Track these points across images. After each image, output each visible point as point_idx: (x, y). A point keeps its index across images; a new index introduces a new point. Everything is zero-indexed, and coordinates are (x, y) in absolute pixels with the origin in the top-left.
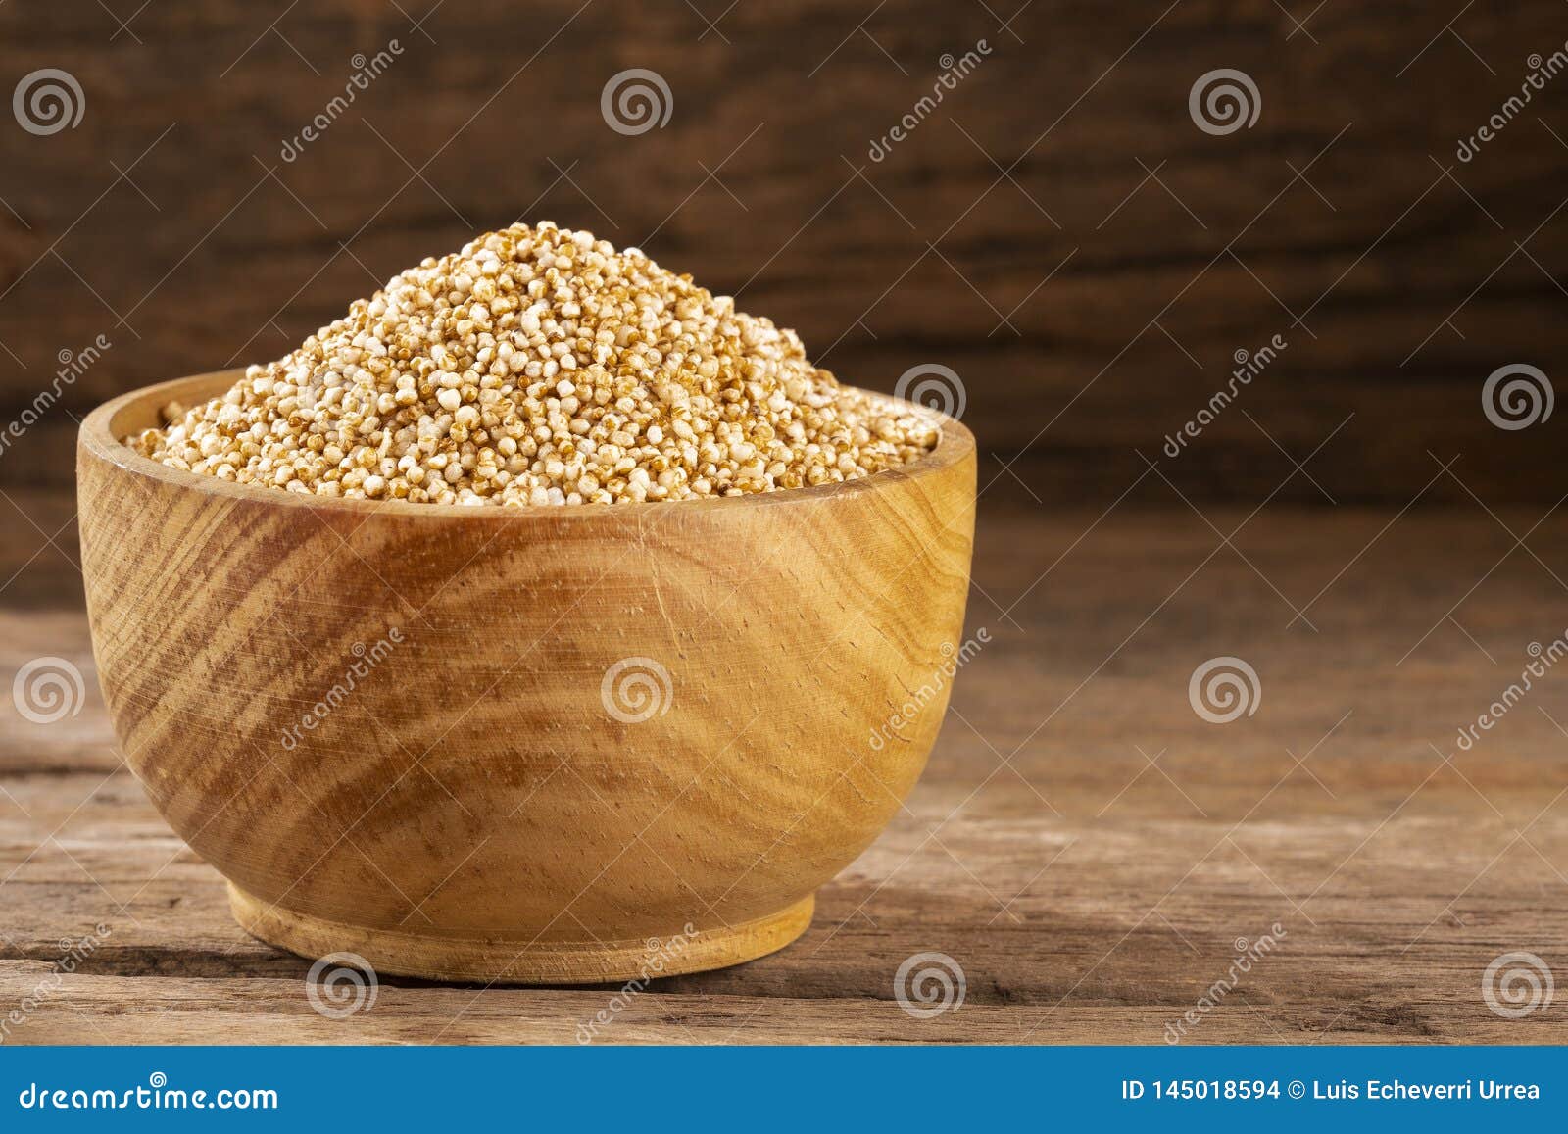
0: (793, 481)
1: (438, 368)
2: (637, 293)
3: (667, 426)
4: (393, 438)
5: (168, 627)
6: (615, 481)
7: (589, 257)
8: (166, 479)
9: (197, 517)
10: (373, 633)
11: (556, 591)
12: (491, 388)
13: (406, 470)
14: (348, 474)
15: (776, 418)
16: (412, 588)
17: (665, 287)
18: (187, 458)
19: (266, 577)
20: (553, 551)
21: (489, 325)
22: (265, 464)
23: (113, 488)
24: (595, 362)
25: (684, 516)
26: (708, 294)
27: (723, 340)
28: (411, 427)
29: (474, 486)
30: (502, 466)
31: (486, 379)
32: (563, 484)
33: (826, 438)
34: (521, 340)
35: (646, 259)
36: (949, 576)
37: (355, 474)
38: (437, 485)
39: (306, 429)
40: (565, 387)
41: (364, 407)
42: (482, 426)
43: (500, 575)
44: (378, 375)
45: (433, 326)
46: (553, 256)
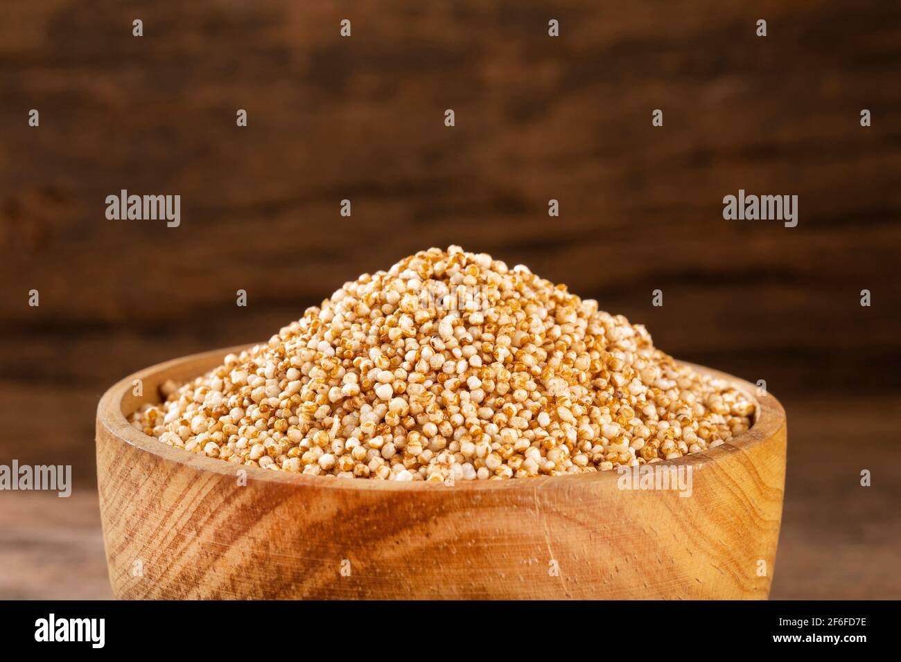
0: (650, 453)
1: (375, 367)
2: (527, 304)
3: (553, 412)
4: (341, 422)
5: (167, 569)
6: (514, 458)
7: (489, 277)
8: (166, 456)
9: (189, 487)
10: (328, 579)
11: (471, 548)
12: (416, 383)
13: (351, 449)
14: (307, 452)
15: (634, 400)
16: (358, 545)
17: (547, 296)
18: (181, 434)
19: (243, 535)
20: (468, 517)
21: (414, 332)
22: (242, 442)
23: (124, 461)
24: (496, 361)
25: (570, 487)
26: (578, 299)
27: (593, 339)
28: (355, 413)
29: (405, 461)
30: (426, 445)
31: (412, 375)
32: (473, 460)
33: (673, 415)
34: (439, 344)
35: (532, 275)
36: (769, 521)
37: (312, 452)
38: (376, 462)
39: (273, 414)
40: (474, 382)
41: (319, 397)
42: (410, 414)
43: (428, 535)
44: (328, 371)
45: (370, 332)
46: (462, 276)
